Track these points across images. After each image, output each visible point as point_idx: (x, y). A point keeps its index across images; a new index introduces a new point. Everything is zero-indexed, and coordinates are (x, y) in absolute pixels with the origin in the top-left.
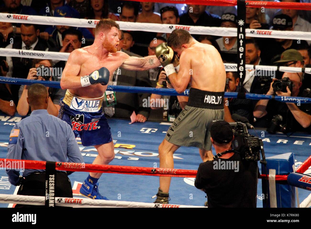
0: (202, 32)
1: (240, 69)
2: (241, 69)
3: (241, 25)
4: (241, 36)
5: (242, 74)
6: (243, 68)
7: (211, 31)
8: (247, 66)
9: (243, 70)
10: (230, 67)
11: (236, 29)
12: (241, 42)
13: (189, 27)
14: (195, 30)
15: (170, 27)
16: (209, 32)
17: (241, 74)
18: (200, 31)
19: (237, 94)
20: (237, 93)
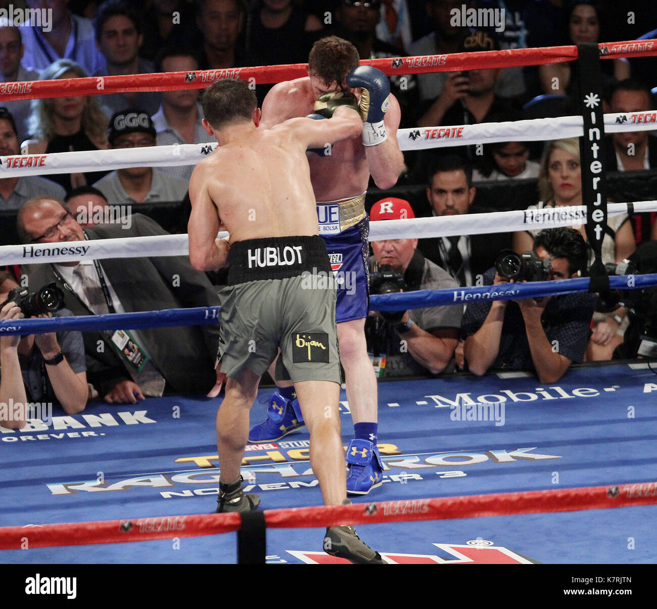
0: (494, 136)
1: (594, 217)
2: (597, 216)
3: (592, 107)
4: (595, 133)
5: (601, 229)
6: (602, 214)
7: (514, 130)
8: (611, 206)
9: (601, 219)
10: (568, 216)
11: (579, 119)
12: (595, 148)
13: (460, 128)
14: (476, 133)
15: (411, 135)
16: (512, 133)
17: (598, 229)
18: (488, 136)
19: (588, 281)
20: (588, 279)
